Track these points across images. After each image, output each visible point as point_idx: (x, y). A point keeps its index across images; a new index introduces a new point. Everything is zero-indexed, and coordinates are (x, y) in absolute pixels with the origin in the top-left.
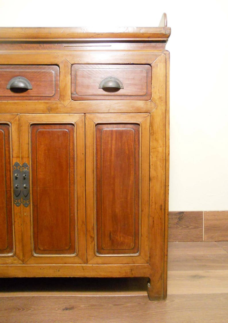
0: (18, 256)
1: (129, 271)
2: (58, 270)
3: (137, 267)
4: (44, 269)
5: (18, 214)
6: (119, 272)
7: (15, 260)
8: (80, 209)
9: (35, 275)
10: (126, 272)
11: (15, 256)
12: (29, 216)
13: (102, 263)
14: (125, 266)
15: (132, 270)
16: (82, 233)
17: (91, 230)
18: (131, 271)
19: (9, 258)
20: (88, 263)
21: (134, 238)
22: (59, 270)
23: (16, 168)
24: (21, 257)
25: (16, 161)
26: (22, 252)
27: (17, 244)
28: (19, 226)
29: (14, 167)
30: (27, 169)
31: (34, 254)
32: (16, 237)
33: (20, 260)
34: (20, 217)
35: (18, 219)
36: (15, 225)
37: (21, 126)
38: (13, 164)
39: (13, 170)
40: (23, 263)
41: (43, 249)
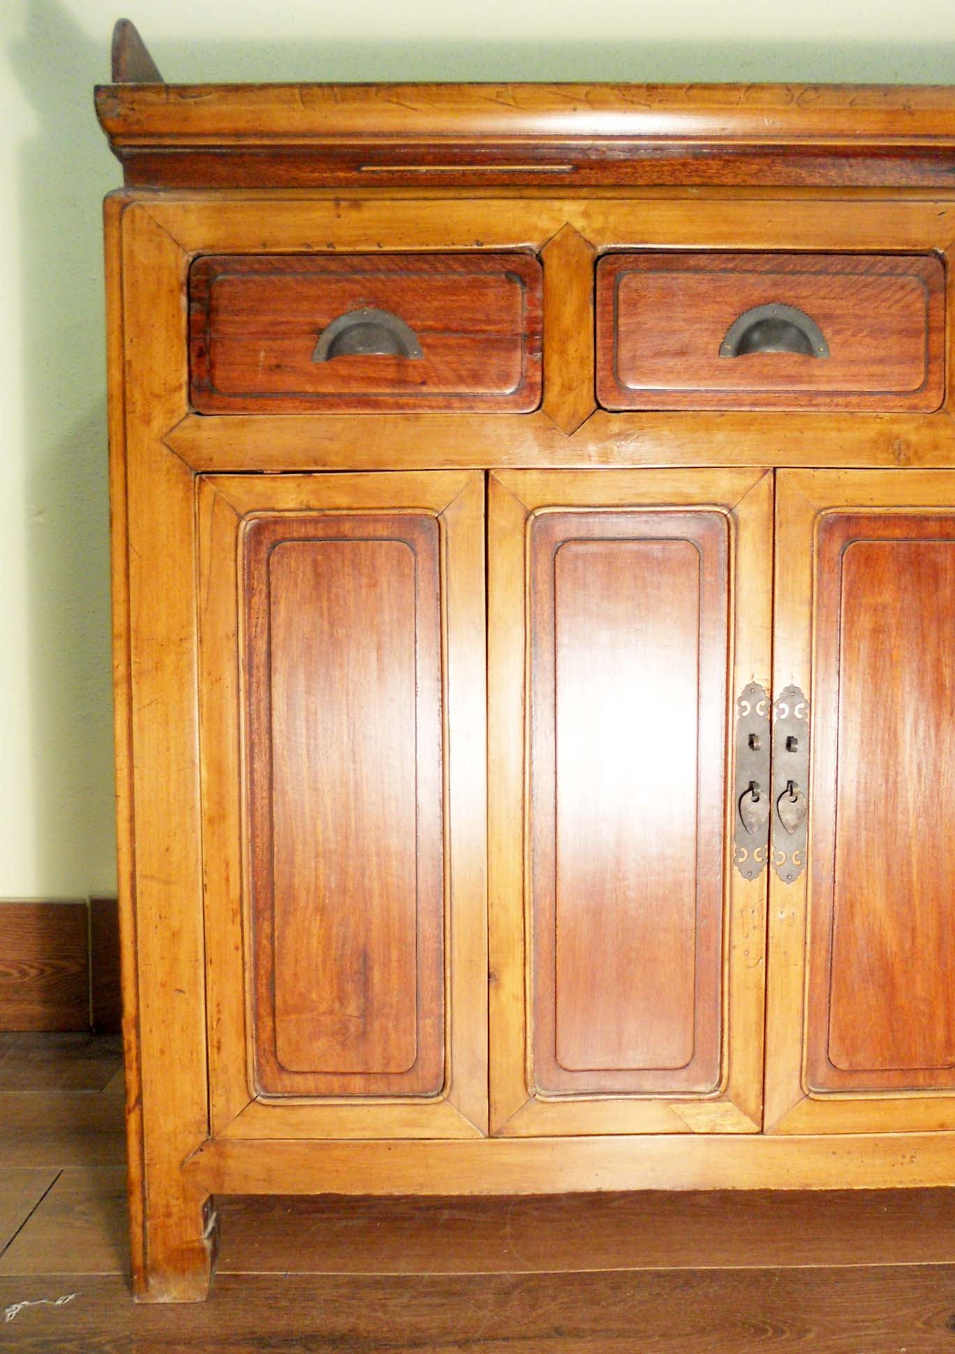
0: (737, 1096)
2: (908, 1156)
4: (848, 1152)
5: (749, 912)
7: (724, 1114)
9: (810, 1181)
11: (725, 1099)
12: (798, 923)
19: (698, 1104)
22: (912, 1157)
23: (749, 709)
24: (753, 1103)
25: (753, 677)
26: (758, 1081)
27: (738, 1043)
28: (748, 967)
29: (744, 703)
30: (800, 713)
31: (810, 1091)
32: (735, 1015)
33: (745, 1114)
34: (754, 928)
35: (747, 937)
36: (734, 960)
37: (781, 525)
38: (738, 694)
39: (737, 717)
40: (758, 1129)
41: (851, 1065)
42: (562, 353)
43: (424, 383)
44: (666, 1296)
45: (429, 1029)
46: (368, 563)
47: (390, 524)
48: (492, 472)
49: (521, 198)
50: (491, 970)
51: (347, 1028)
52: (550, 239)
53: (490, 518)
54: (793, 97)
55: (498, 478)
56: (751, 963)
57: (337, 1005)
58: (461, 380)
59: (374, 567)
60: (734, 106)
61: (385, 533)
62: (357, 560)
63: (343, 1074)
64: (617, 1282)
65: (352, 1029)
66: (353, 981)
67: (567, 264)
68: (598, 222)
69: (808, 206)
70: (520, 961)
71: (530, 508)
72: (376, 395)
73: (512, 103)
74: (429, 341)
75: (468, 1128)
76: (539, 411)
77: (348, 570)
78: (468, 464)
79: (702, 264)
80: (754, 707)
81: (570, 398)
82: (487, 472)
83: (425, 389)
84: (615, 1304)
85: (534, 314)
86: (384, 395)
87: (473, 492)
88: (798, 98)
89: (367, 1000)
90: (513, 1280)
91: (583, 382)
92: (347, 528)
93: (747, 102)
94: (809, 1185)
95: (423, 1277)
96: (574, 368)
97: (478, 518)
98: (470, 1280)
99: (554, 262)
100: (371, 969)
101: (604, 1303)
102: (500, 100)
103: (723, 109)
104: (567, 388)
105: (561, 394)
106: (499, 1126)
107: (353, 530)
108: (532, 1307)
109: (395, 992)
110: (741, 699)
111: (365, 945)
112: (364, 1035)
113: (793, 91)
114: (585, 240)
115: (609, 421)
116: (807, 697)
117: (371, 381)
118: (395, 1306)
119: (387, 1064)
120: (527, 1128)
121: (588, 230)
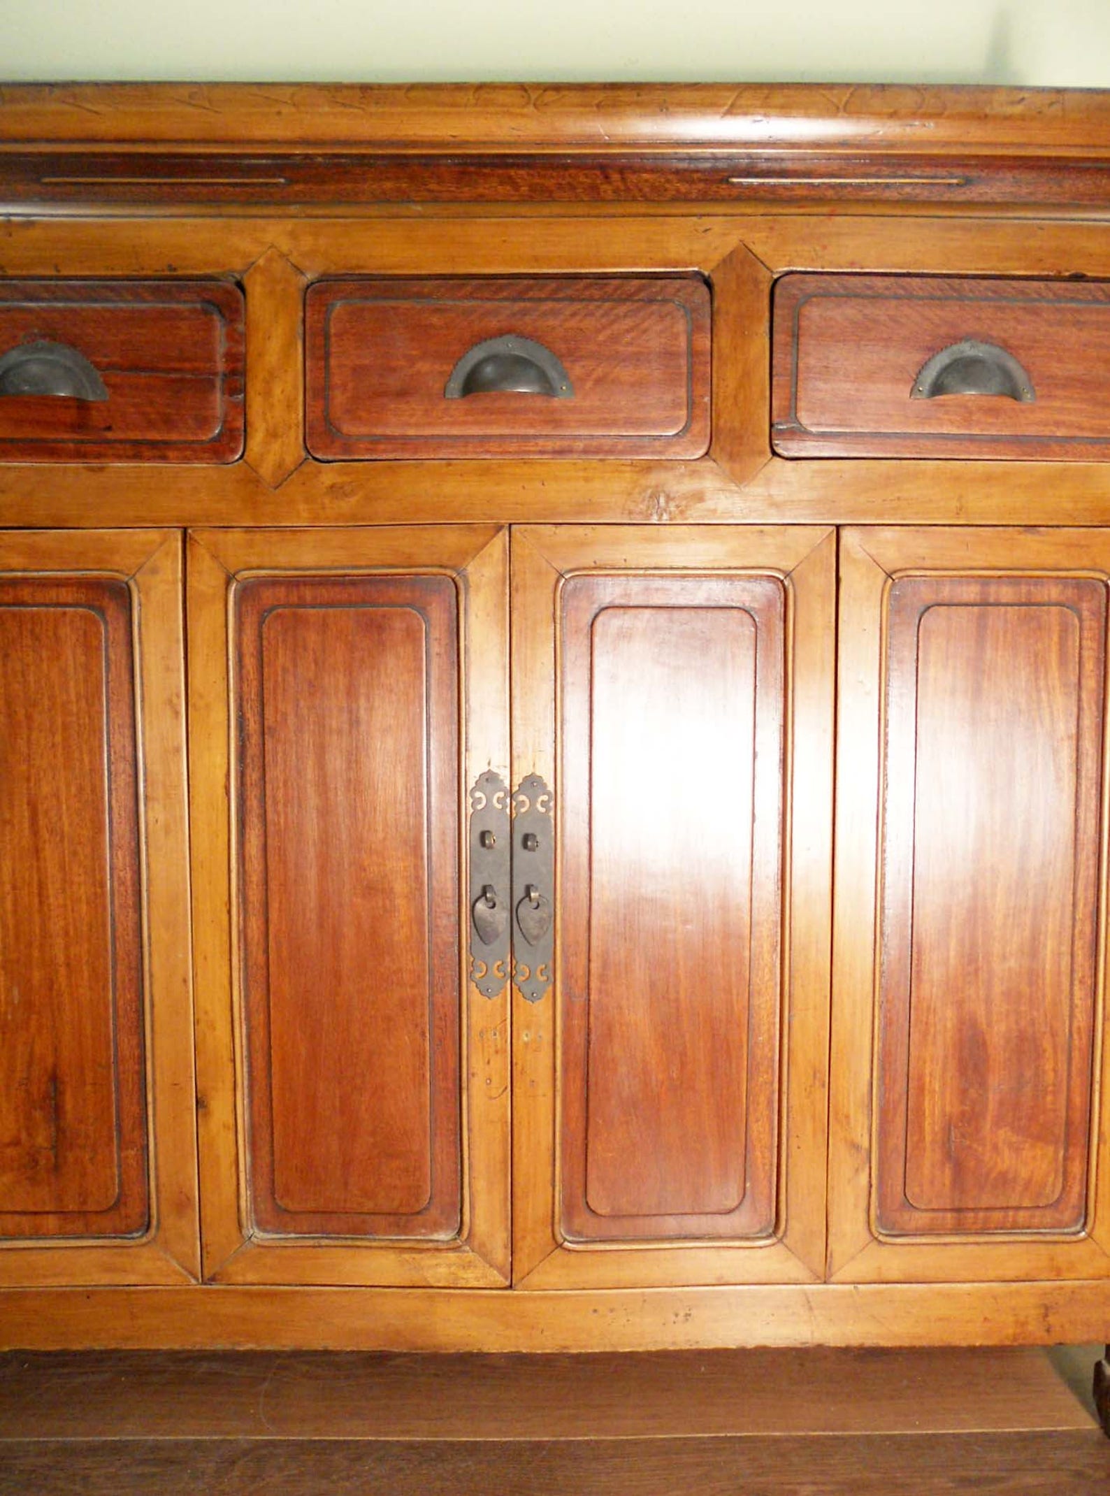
0: (482, 1245)
1: (1034, 1313)
2: (682, 1314)
3: (1073, 1292)
4: (612, 1310)
5: (490, 1035)
6: (986, 1319)
7: (467, 1266)
8: (807, 1009)
9: (568, 1343)
10: (1017, 1322)
11: (467, 1248)
12: (547, 1049)
13: (901, 1278)
14: (1018, 1292)
15: (1047, 1308)
16: (809, 1127)
17: (852, 1113)
18: (1046, 1315)
19: (437, 1254)
20: (833, 1279)
21: (1061, 1153)
22: (688, 1315)
23: (484, 802)
24: (501, 1255)
25: (489, 764)
26: (506, 1228)
27: (480, 1185)
28: (491, 1098)
29: (478, 794)
30: (542, 806)
31: (565, 1240)
32: (476, 1152)
33: (491, 1266)
34: (497, 1052)
35: (489, 1062)
36: (474, 1091)
37: (517, 590)
38: (471, 784)
39: (470, 811)
40: (508, 1283)
41: (613, 1209)
42: (268, 393)
43: (109, 428)
44: (408, 1472)
45: (132, 1162)
46: (51, 634)
47: (75, 589)
48: (190, 531)
49: (220, 216)
50: (199, 1096)
51: (36, 1162)
52: (253, 263)
53: (188, 584)
54: (529, 97)
55: (196, 537)
56: (494, 1093)
57: (24, 1136)
58: (151, 425)
59: (57, 638)
60: (462, 109)
61: (70, 600)
62: (37, 630)
63: (36, 1213)
64: (358, 1452)
65: (42, 1162)
66: (42, 1108)
67: (272, 292)
68: (307, 242)
69: (550, 224)
70: (230, 1085)
71: (232, 571)
72: (54, 441)
73: (207, 105)
74: (113, 380)
75: (176, 1273)
76: (241, 461)
77: (28, 641)
78: (162, 522)
79: (426, 290)
80: (489, 800)
81: (276, 446)
82: (185, 529)
83: (109, 435)
84: (348, 1478)
85: (234, 350)
86: (63, 441)
87: (167, 554)
88: (537, 99)
89: (60, 1130)
90: (246, 1446)
91: (290, 428)
92: (26, 594)
93: (476, 105)
94: (565, 1347)
95: (146, 1441)
96: (279, 412)
97: (175, 582)
98: (198, 1445)
99: (256, 289)
100: (62, 1093)
101: (335, 1477)
102: (193, 102)
103: (449, 113)
104: (273, 435)
105: (266, 443)
106: (213, 1271)
107: (33, 596)
108: (254, 1478)
109: (91, 1120)
110: (473, 790)
111: (55, 1066)
112: (56, 1168)
113: (529, 92)
114: (293, 265)
115: (320, 472)
116: (551, 788)
117: (48, 425)
118: (98, 1477)
119: (84, 1203)
120: (243, 1275)
121: (295, 254)
